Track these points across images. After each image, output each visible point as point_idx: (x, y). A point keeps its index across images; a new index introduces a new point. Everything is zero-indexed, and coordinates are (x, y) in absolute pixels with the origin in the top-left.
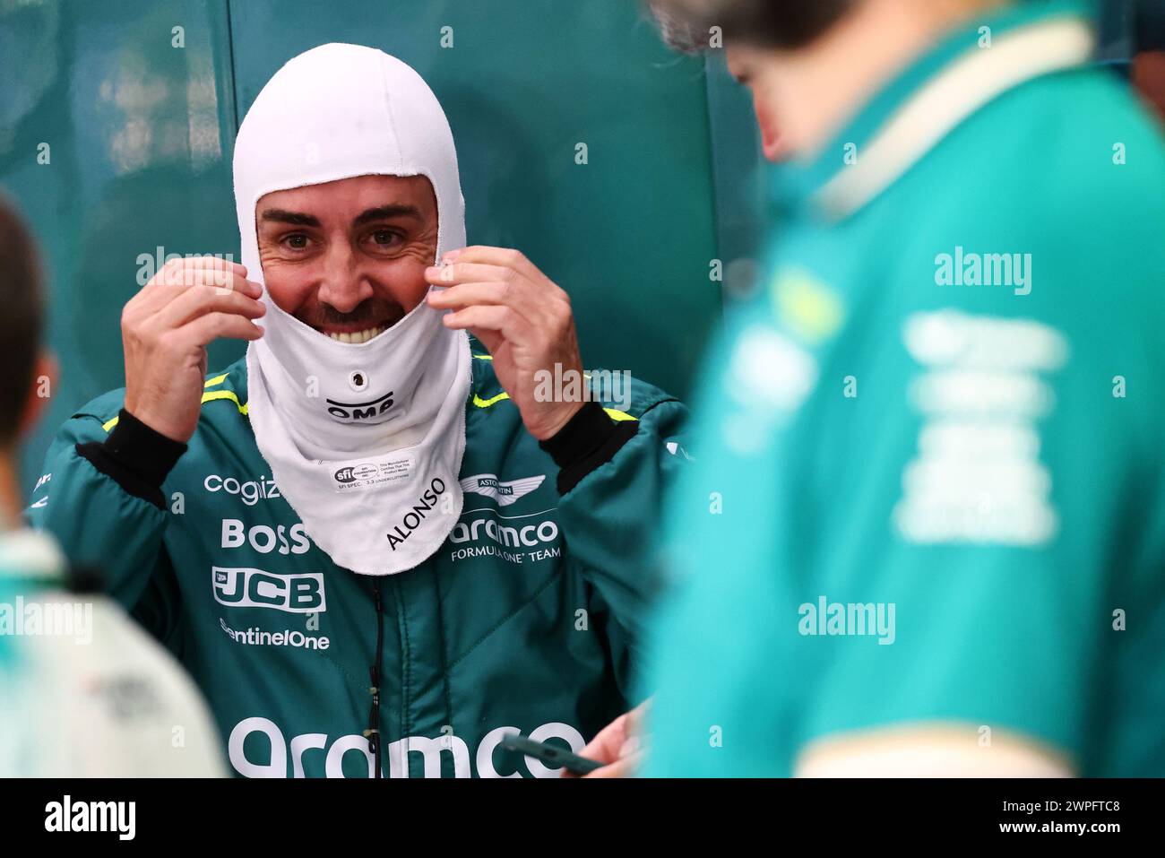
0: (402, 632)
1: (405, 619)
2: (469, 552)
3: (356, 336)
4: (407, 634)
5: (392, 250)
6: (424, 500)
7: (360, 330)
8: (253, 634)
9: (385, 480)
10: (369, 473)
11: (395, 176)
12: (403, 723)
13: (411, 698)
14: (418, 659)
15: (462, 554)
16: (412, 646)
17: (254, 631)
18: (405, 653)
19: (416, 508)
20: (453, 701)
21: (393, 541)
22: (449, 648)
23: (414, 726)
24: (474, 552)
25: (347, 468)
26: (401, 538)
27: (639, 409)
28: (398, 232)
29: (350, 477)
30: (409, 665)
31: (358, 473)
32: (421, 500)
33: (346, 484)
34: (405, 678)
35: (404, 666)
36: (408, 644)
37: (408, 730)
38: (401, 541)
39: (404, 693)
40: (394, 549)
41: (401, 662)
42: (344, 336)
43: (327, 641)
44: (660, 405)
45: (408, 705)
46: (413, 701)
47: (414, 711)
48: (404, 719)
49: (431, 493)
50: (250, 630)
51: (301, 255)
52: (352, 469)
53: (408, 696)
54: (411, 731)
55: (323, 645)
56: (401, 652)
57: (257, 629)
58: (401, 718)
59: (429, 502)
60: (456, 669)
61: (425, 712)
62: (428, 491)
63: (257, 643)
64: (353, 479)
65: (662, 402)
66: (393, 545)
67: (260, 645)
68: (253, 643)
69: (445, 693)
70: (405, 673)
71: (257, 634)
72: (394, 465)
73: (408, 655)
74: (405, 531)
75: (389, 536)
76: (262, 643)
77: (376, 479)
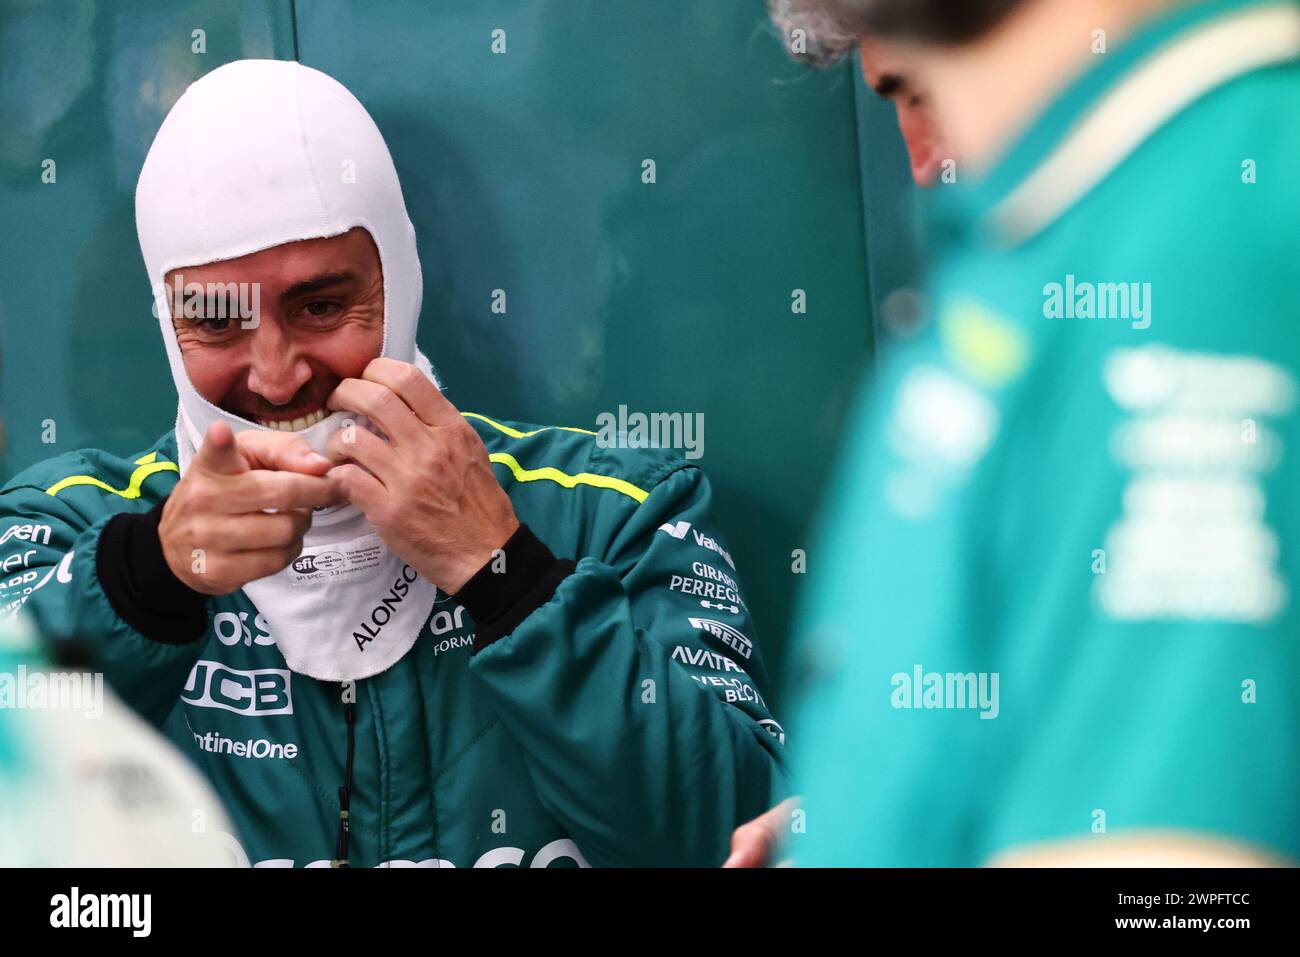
0: (380, 737)
1: (383, 723)
2: (453, 643)
3: (299, 422)
4: (385, 740)
5: (330, 321)
6: (394, 590)
7: (304, 415)
8: (212, 739)
9: (352, 570)
10: (333, 563)
11: (322, 238)
12: (383, 843)
13: (391, 815)
14: (399, 769)
15: (444, 646)
16: (391, 753)
17: (213, 736)
18: (384, 761)
19: (385, 601)
20: (441, 818)
21: (361, 640)
22: (435, 757)
23: (394, 848)
24: (459, 643)
25: (307, 557)
26: (369, 636)
27: (649, 482)
28: (332, 300)
29: (310, 567)
30: (388, 776)
31: (320, 563)
32: (392, 591)
33: (306, 575)
34: (383, 791)
35: (383, 776)
36: (387, 751)
37: (388, 852)
38: (370, 640)
39: (383, 809)
40: (362, 649)
41: (379, 773)
42: (284, 425)
43: (295, 749)
44: (675, 474)
45: (387, 823)
46: (394, 818)
47: (395, 830)
48: (383, 839)
49: (403, 582)
50: (209, 734)
51: (223, 338)
52: (312, 558)
53: (387, 812)
54: (394, 853)
55: (290, 753)
56: (378, 761)
57: (217, 734)
58: (379, 839)
59: (400, 593)
60: (442, 782)
61: (408, 832)
62: (399, 580)
63: (216, 751)
64: (314, 569)
65: (677, 470)
66: (360, 644)
67: (218, 753)
68: (211, 750)
69: (432, 809)
70: (384, 785)
71: (216, 740)
72: (362, 554)
73: (387, 764)
74: (374, 628)
75: (356, 635)
76: (221, 751)
77: (341, 569)
